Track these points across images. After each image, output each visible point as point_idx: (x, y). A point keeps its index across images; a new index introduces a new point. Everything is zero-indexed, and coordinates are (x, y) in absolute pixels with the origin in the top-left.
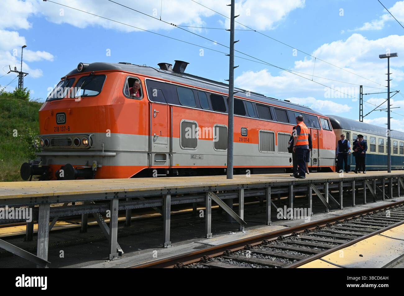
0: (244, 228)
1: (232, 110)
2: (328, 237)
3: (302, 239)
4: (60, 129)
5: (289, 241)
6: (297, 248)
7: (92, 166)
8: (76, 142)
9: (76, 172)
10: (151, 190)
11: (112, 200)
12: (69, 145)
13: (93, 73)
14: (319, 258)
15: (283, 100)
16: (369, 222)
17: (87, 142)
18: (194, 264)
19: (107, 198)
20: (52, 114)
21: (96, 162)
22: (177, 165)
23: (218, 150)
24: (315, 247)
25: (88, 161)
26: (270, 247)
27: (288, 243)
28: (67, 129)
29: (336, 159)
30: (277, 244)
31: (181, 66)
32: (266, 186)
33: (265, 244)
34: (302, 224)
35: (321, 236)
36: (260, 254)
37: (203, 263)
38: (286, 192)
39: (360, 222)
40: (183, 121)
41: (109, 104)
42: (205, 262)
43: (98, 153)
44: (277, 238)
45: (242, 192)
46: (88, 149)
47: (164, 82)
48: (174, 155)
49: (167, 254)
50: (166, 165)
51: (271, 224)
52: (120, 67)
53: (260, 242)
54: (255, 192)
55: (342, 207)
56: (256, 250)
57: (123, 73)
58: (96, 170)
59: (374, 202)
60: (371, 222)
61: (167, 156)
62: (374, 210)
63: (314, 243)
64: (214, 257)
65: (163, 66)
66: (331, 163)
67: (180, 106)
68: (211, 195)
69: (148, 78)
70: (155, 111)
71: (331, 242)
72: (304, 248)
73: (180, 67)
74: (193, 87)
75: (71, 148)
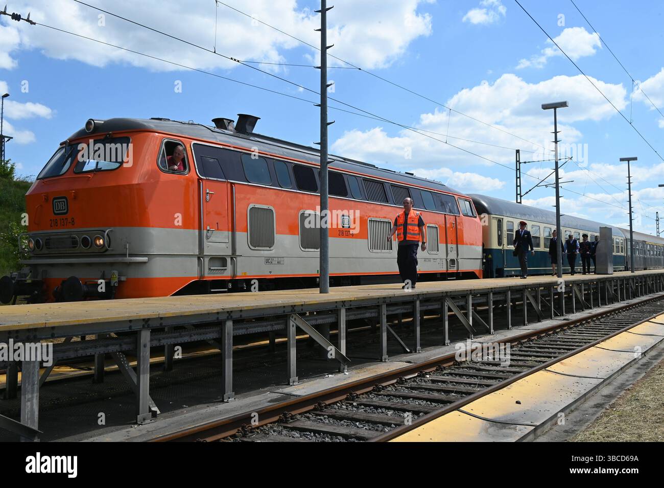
0: (346, 367)
1: (326, 189)
2: (471, 376)
3: (433, 381)
4: (59, 222)
5: (414, 384)
6: (426, 394)
7: (110, 279)
8: (85, 242)
9: (85, 288)
10: (201, 314)
11: (141, 331)
12: (73, 247)
13: (109, 134)
14: (457, 408)
15: (403, 172)
16: (531, 351)
17: (101, 241)
18: (269, 425)
19: (133, 328)
20: (47, 200)
21: (116, 273)
22: (243, 275)
23: (307, 250)
24: (452, 392)
25: (104, 272)
26: (384, 395)
27: (412, 388)
28: (70, 223)
29: (483, 259)
30: (396, 390)
31: (248, 123)
32: (378, 303)
33: (377, 391)
34: (433, 358)
35: (461, 375)
36: (369, 406)
37: (284, 423)
38: (409, 311)
39: (518, 353)
40: (251, 206)
41: (135, 181)
42: (286, 422)
43: (120, 259)
44: (395, 381)
45: (343, 312)
46: (103, 252)
47: (221, 147)
48: (238, 258)
49: (227, 411)
50: (227, 274)
51: (387, 360)
52: (152, 125)
53: (371, 389)
54: (362, 312)
55: (492, 331)
56: (364, 401)
57: (157, 134)
58: (116, 285)
59: (539, 321)
60: (534, 351)
61: (229, 260)
62: (538, 333)
63: (450, 387)
64: (299, 414)
65: (220, 123)
66: (476, 266)
67: (247, 183)
68: (295, 319)
69: (196, 142)
70: (208, 191)
71: (476, 384)
72: (436, 395)
73: (246, 124)
74: (267, 154)
75: (77, 252)
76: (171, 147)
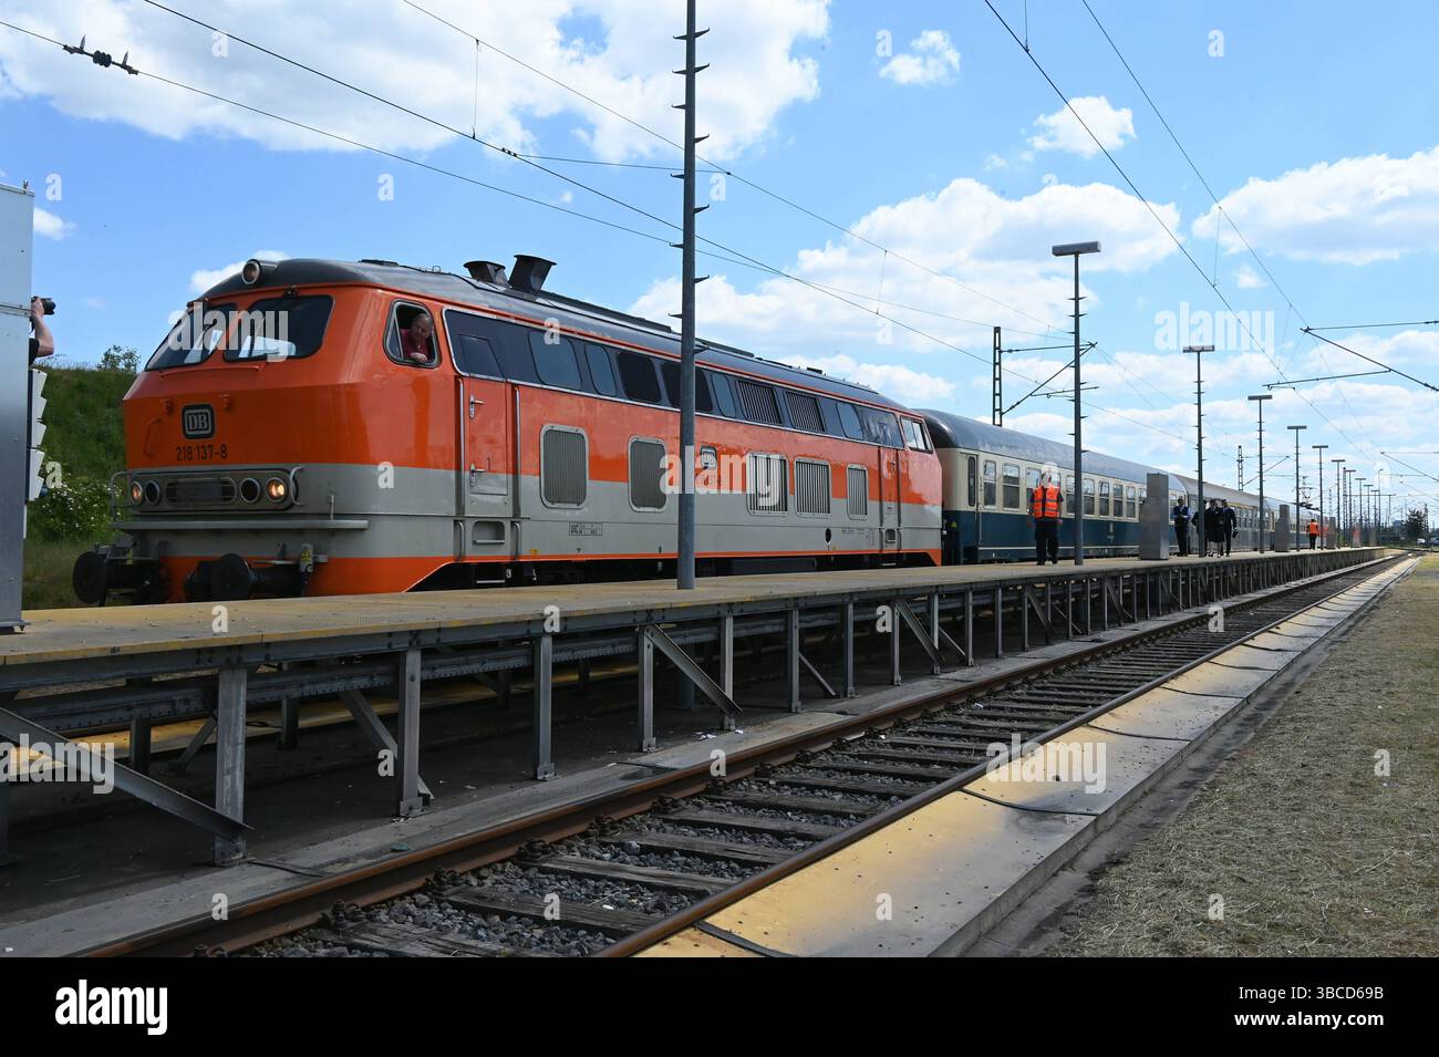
0: (733, 721)
1: (691, 399)
2: (958, 737)
3: (895, 745)
4: (195, 452)
5: (863, 751)
6: (888, 767)
7: (298, 560)
8: (249, 490)
9: (253, 577)
10: (504, 623)
11: (405, 652)
12: (225, 499)
13: (293, 290)
14: (959, 787)
15: (804, 367)
16: (1048, 695)
17: (281, 490)
18: (639, 817)
19: (394, 647)
20: (170, 409)
21: (310, 547)
22: (532, 554)
23: (642, 509)
24: (934, 762)
25: (284, 546)
26: (817, 769)
27: (862, 757)
28: (217, 454)
29: (942, 529)
30: (834, 759)
31: (534, 271)
32: (786, 606)
33: (804, 760)
34: (881, 707)
35: (939, 736)
36: (799, 785)
37: (661, 813)
38: (835, 622)
39: (1026, 697)
40: (547, 427)
41: (344, 380)
42: (666, 812)
43: (317, 523)
44: (829, 745)
45: (729, 624)
46: (284, 508)
47: (495, 317)
48: (524, 523)
50: (503, 552)
51: (799, 710)
52: (372, 273)
53: (791, 757)
54: (760, 623)
55: (971, 660)
56: (787, 777)
57: (380, 291)
58: (310, 570)
59: (1048, 643)
60: (1053, 696)
61: (507, 526)
62: (1055, 665)
63: (927, 754)
64: (684, 799)
65: (479, 270)
66: (932, 543)
67: (539, 386)
68: (652, 635)
69: (451, 307)
70: (472, 399)
71: (971, 750)
72: (906, 768)
73: (530, 272)
74: (572, 332)
75: (232, 507)
76: (408, 316)
